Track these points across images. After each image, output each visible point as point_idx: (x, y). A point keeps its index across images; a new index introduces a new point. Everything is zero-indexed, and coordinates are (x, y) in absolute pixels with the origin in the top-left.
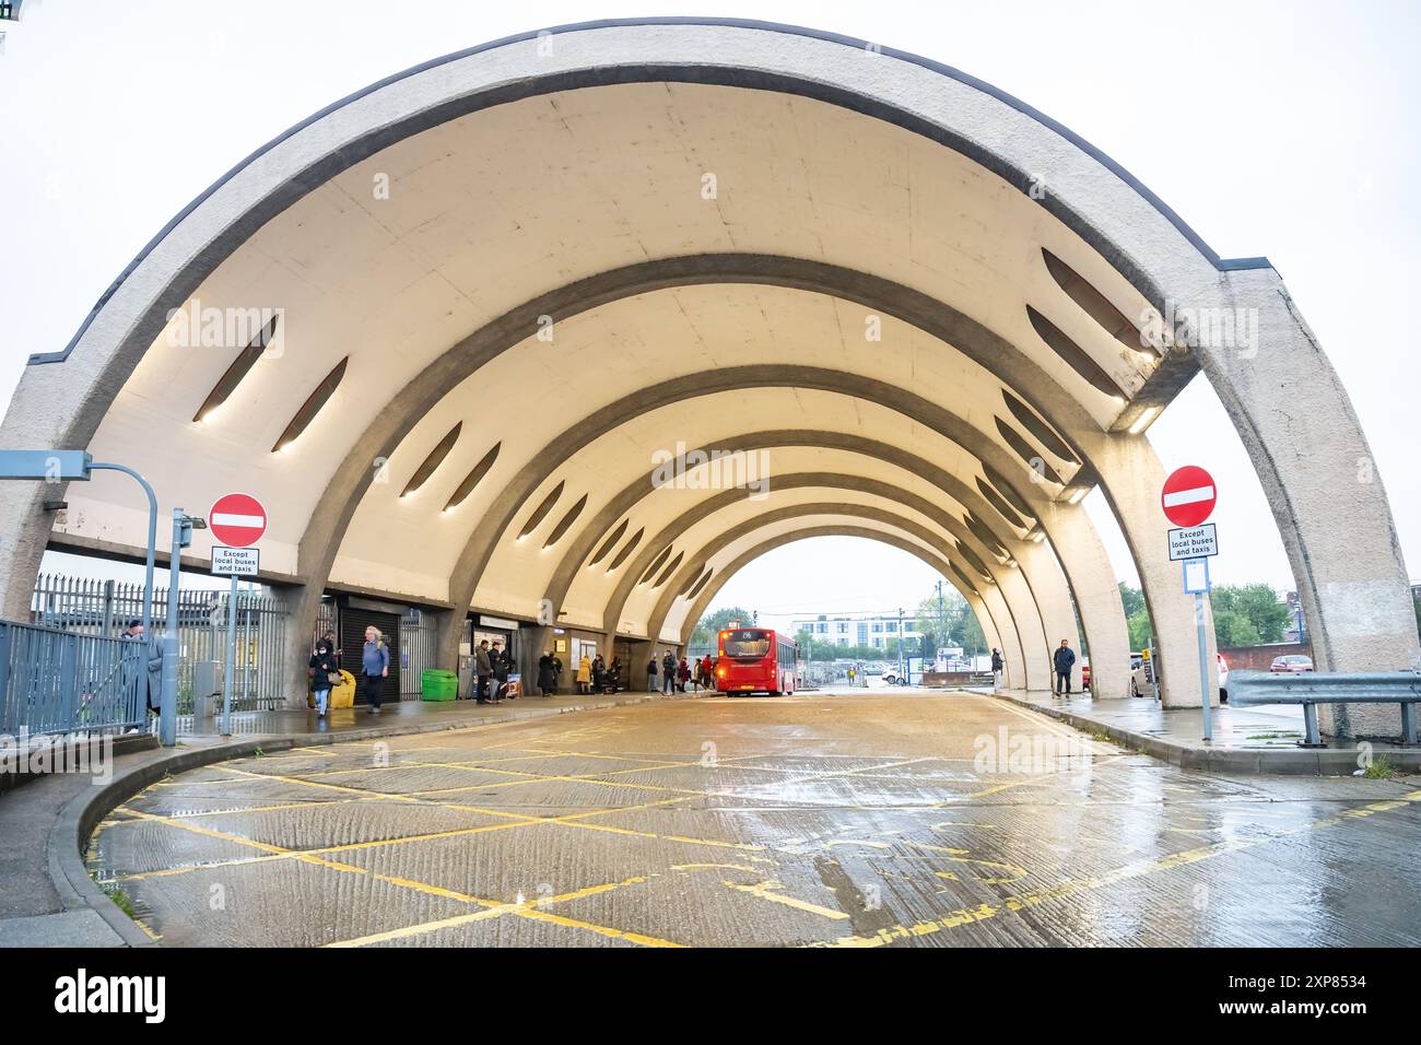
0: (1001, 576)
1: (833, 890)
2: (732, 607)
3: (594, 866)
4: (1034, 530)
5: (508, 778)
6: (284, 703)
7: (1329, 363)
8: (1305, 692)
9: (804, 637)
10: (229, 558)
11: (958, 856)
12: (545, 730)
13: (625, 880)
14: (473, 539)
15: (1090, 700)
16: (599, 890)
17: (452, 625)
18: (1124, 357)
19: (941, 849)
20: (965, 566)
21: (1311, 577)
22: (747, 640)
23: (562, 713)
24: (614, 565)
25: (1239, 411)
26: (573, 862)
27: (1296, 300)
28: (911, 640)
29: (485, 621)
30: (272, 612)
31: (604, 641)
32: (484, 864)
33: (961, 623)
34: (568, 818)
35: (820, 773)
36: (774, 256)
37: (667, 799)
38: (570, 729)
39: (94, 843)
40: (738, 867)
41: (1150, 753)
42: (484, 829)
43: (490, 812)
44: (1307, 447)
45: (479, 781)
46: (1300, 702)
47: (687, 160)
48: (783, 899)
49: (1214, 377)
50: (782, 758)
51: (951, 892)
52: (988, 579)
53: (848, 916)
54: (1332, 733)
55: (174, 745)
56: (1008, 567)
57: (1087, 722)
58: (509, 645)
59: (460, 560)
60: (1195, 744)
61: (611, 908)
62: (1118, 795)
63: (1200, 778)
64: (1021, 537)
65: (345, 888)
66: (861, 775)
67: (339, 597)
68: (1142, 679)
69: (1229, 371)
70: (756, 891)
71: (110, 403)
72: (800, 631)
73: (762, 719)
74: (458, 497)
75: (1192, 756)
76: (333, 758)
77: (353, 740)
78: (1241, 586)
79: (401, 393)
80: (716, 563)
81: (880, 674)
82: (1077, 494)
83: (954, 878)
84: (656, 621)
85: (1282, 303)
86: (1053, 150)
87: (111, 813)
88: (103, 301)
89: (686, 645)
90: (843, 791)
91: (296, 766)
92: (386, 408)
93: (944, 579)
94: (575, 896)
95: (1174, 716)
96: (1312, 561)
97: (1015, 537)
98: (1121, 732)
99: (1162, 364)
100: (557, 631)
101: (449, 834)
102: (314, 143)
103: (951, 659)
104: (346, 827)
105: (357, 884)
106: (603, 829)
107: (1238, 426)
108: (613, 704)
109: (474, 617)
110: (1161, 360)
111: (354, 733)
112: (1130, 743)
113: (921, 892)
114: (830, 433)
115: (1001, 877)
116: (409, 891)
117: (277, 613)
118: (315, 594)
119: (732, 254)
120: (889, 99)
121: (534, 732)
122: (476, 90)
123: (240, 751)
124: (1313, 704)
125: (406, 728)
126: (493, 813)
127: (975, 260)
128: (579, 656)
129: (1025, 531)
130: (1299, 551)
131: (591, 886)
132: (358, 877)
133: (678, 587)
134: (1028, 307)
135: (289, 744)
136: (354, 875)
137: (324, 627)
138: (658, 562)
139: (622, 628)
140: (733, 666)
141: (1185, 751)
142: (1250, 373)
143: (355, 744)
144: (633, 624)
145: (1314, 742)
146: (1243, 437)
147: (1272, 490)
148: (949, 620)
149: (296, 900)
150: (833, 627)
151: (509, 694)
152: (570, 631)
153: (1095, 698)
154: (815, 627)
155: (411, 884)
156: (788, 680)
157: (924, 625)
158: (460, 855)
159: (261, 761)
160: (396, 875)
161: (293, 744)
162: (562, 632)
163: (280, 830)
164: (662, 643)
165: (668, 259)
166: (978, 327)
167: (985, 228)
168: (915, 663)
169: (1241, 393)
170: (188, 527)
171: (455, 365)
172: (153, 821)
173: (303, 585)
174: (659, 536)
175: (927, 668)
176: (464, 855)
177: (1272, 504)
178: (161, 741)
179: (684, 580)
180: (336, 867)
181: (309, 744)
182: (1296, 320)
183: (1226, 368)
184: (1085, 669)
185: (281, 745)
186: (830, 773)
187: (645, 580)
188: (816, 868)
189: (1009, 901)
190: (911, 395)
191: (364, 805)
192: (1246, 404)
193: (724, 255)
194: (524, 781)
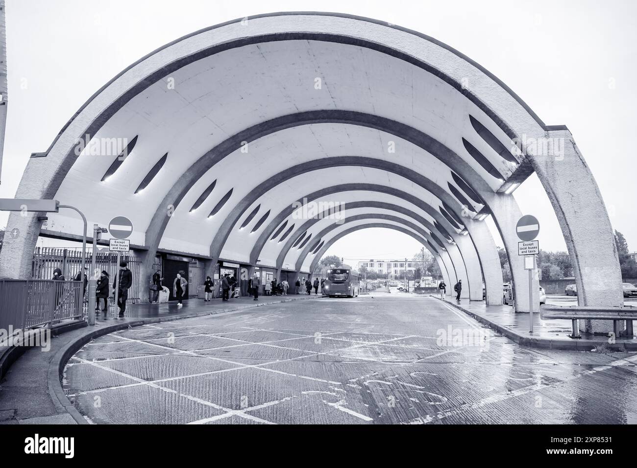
0: (449, 248)
1: (367, 406)
2: (332, 255)
3: (270, 391)
4: (463, 230)
5: (236, 343)
6: (139, 301)
7: (591, 172)
8: (573, 314)
9: (363, 269)
10: (117, 244)
11: (420, 390)
12: (250, 316)
13: (282, 399)
14: (221, 229)
15: (485, 306)
16: (272, 403)
17: (211, 266)
18: (504, 162)
19: (413, 386)
20: (434, 243)
21: (578, 264)
22: (338, 273)
23: (258, 306)
24: (281, 240)
25: (551, 192)
26: (262, 389)
27: (577, 144)
28: (410, 271)
29: (225, 264)
30: (134, 262)
31: (276, 272)
32: (225, 389)
33: (432, 264)
34: (260, 365)
35: (366, 343)
36: (353, 112)
37: (301, 356)
38: (261, 315)
39: (65, 375)
40: (329, 393)
41: (507, 336)
42: (225, 371)
43: (227, 361)
44: (580, 209)
45: (223, 344)
46: (571, 319)
47: (316, 71)
48: (347, 410)
49: (540, 175)
50: (351, 334)
51: (415, 409)
52: (444, 249)
53: (372, 419)
54: (584, 331)
55: (94, 325)
56: (453, 244)
57: (482, 319)
58: (235, 275)
59: (215, 238)
60: (525, 335)
61: (277, 413)
62: (490, 359)
63: (526, 351)
64: (458, 233)
65: (169, 400)
66: (384, 344)
67: (163, 255)
68: (507, 297)
69: (547, 175)
70: (336, 405)
71: (66, 175)
72: (362, 266)
73: (343, 311)
74: (214, 212)
75: (524, 340)
76: (161, 330)
77: (169, 320)
78: (555, 252)
79: (190, 168)
80: (326, 238)
81: (396, 286)
82: (482, 217)
83: (417, 401)
84: (299, 264)
85: (571, 146)
86: (475, 75)
87: (70, 359)
88: (63, 130)
89: (312, 273)
90: (375, 353)
91: (146, 335)
92: (183, 174)
93: (425, 247)
94: (262, 406)
95: (520, 316)
96: (579, 257)
97: (456, 233)
98: (495, 325)
99: (519, 167)
100: (256, 268)
101: (210, 373)
102: (153, 64)
103: (427, 281)
104: (168, 368)
105: (173, 399)
106: (274, 371)
107: (550, 198)
108: (280, 301)
109: (221, 263)
110: (519, 165)
111: (169, 317)
112: (499, 331)
113: (403, 408)
114: (376, 185)
115: (436, 402)
116: (195, 402)
117: (136, 262)
118: (152, 253)
119: (335, 110)
120: (404, 51)
121: (246, 317)
122: (225, 42)
123: (121, 327)
124: (576, 319)
125: (192, 315)
126: (229, 362)
127: (441, 117)
128: (266, 279)
129: (460, 230)
130: (574, 253)
131: (269, 401)
132: (174, 395)
133: (309, 249)
134: (463, 138)
135: (142, 323)
136: (172, 393)
137: (156, 267)
138: (301, 238)
139: (285, 266)
140: (332, 284)
141: (521, 338)
142: (556, 176)
143: (170, 323)
144: (289, 265)
145: (576, 336)
146: (552, 203)
147: (564, 226)
148: (427, 263)
149: (149, 406)
150: (376, 266)
151: (235, 296)
152: (262, 268)
153: (487, 305)
154: (368, 264)
155: (195, 399)
156: (356, 290)
157: (416, 265)
158: (215, 384)
159: (131, 331)
160: (189, 394)
161: (144, 323)
162: (258, 268)
163: (140, 370)
164: (301, 273)
165: (307, 112)
166: (441, 145)
167: (445, 105)
168: (412, 283)
169: (552, 184)
170: (100, 232)
171: (214, 156)
172: (88, 364)
173: (147, 250)
174: (301, 227)
175: (417, 284)
176: (217, 384)
177: (563, 232)
178: (89, 323)
179: (312, 246)
180: (165, 389)
181: (150, 323)
182: (577, 153)
183: (546, 173)
184: (484, 289)
185: (138, 323)
186: (371, 343)
187: (295, 246)
188: (361, 395)
189: (438, 414)
190: (412, 171)
191: (174, 356)
192: (554, 189)
193: (332, 111)
194: (242, 344)
